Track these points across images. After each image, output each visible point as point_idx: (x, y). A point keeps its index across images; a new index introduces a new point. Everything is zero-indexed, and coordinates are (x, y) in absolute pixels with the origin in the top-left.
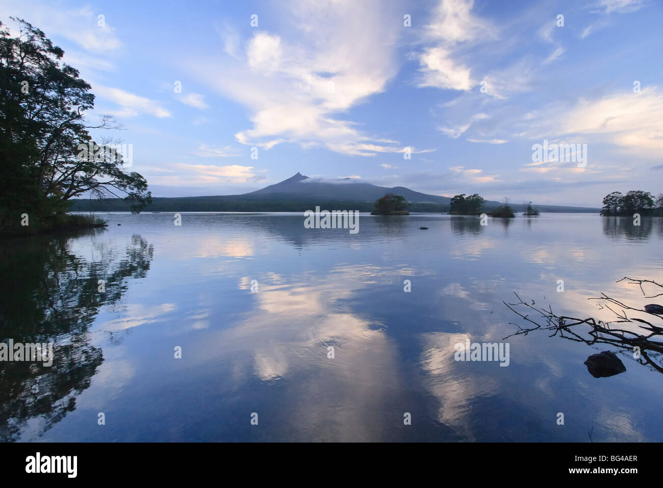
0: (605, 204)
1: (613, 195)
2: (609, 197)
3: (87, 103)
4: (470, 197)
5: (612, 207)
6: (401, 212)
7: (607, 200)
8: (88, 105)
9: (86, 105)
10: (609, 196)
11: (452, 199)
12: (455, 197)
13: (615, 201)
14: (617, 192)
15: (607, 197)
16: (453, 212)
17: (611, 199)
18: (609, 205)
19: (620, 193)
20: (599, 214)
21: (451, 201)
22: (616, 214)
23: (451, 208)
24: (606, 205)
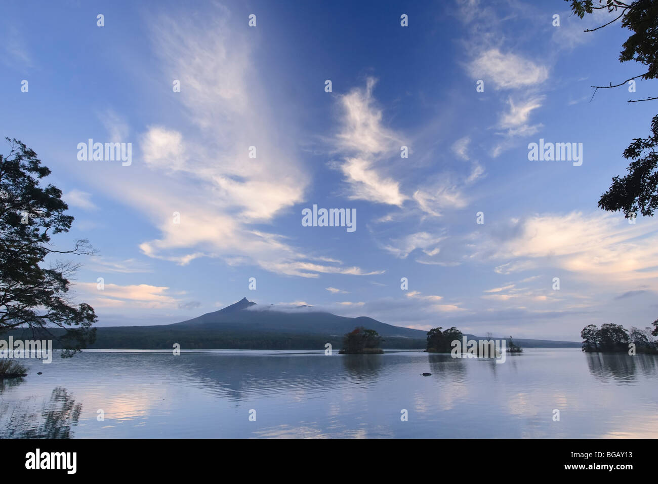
0: (584, 336)
1: (589, 328)
2: (586, 331)
3: (63, 225)
4: (447, 330)
5: (591, 341)
6: (375, 349)
7: (585, 334)
8: (63, 228)
9: (60, 227)
10: (585, 329)
11: (429, 333)
12: (432, 330)
13: (592, 335)
14: (592, 325)
15: (584, 330)
16: (432, 349)
17: (588, 333)
18: (588, 339)
19: (595, 326)
20: (581, 349)
21: (427, 336)
22: (598, 350)
23: (428, 344)
24: (585, 340)
